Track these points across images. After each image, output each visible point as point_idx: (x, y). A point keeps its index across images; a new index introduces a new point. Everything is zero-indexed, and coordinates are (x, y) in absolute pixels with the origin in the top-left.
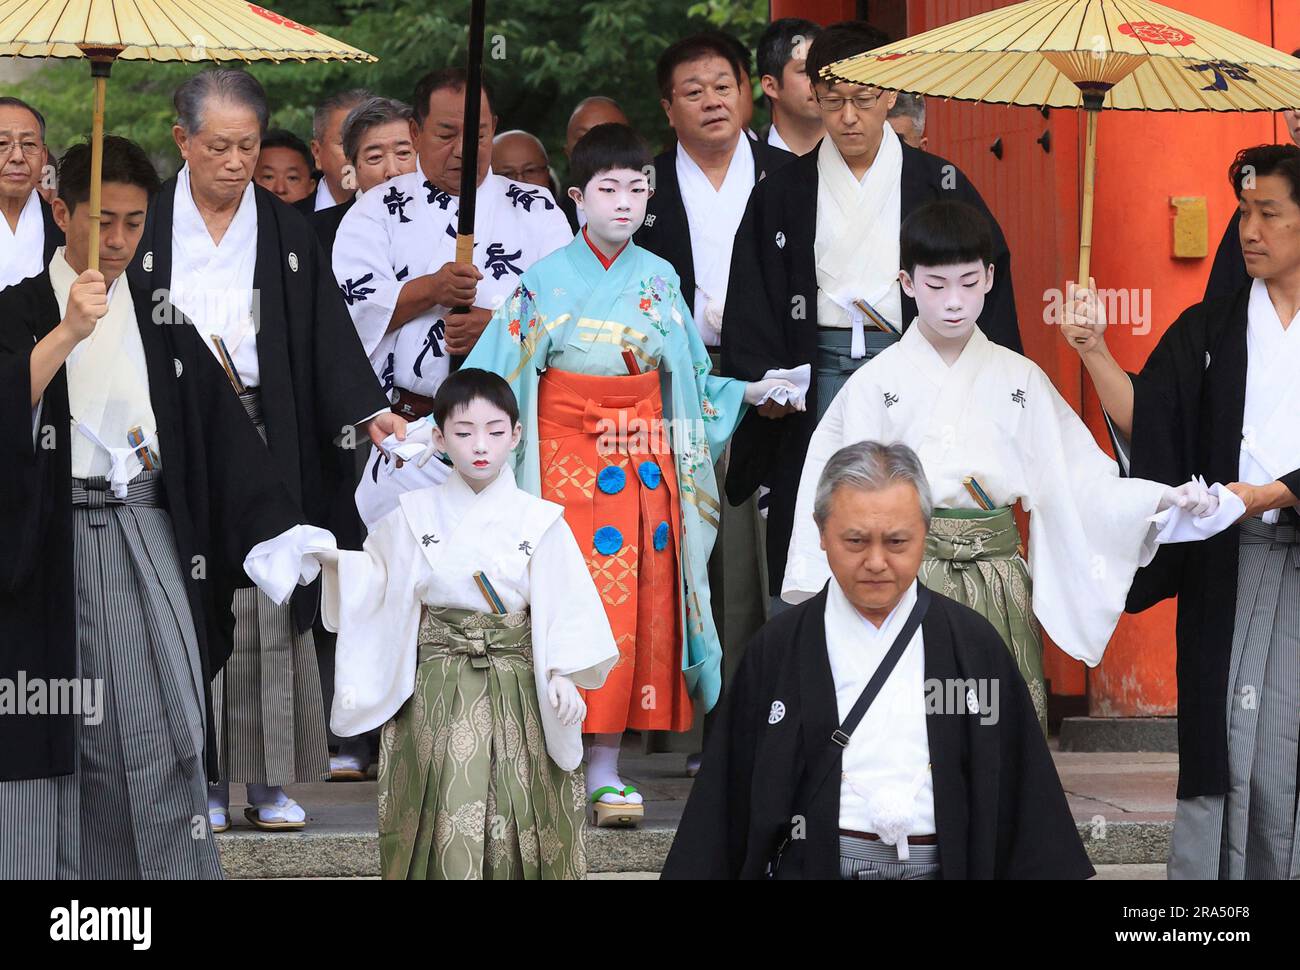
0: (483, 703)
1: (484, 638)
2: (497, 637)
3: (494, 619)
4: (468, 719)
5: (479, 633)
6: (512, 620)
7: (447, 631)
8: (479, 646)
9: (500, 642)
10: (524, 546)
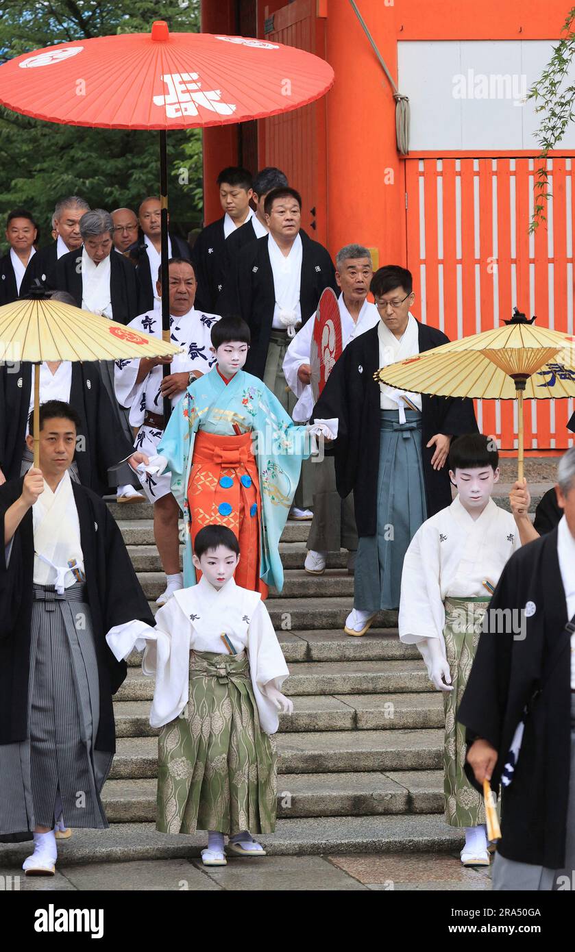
0: (227, 701)
1: (226, 668)
2: (232, 667)
3: (231, 658)
4: (219, 711)
5: (223, 665)
6: (239, 657)
7: (205, 664)
8: (223, 672)
9: (233, 669)
10: (245, 618)
